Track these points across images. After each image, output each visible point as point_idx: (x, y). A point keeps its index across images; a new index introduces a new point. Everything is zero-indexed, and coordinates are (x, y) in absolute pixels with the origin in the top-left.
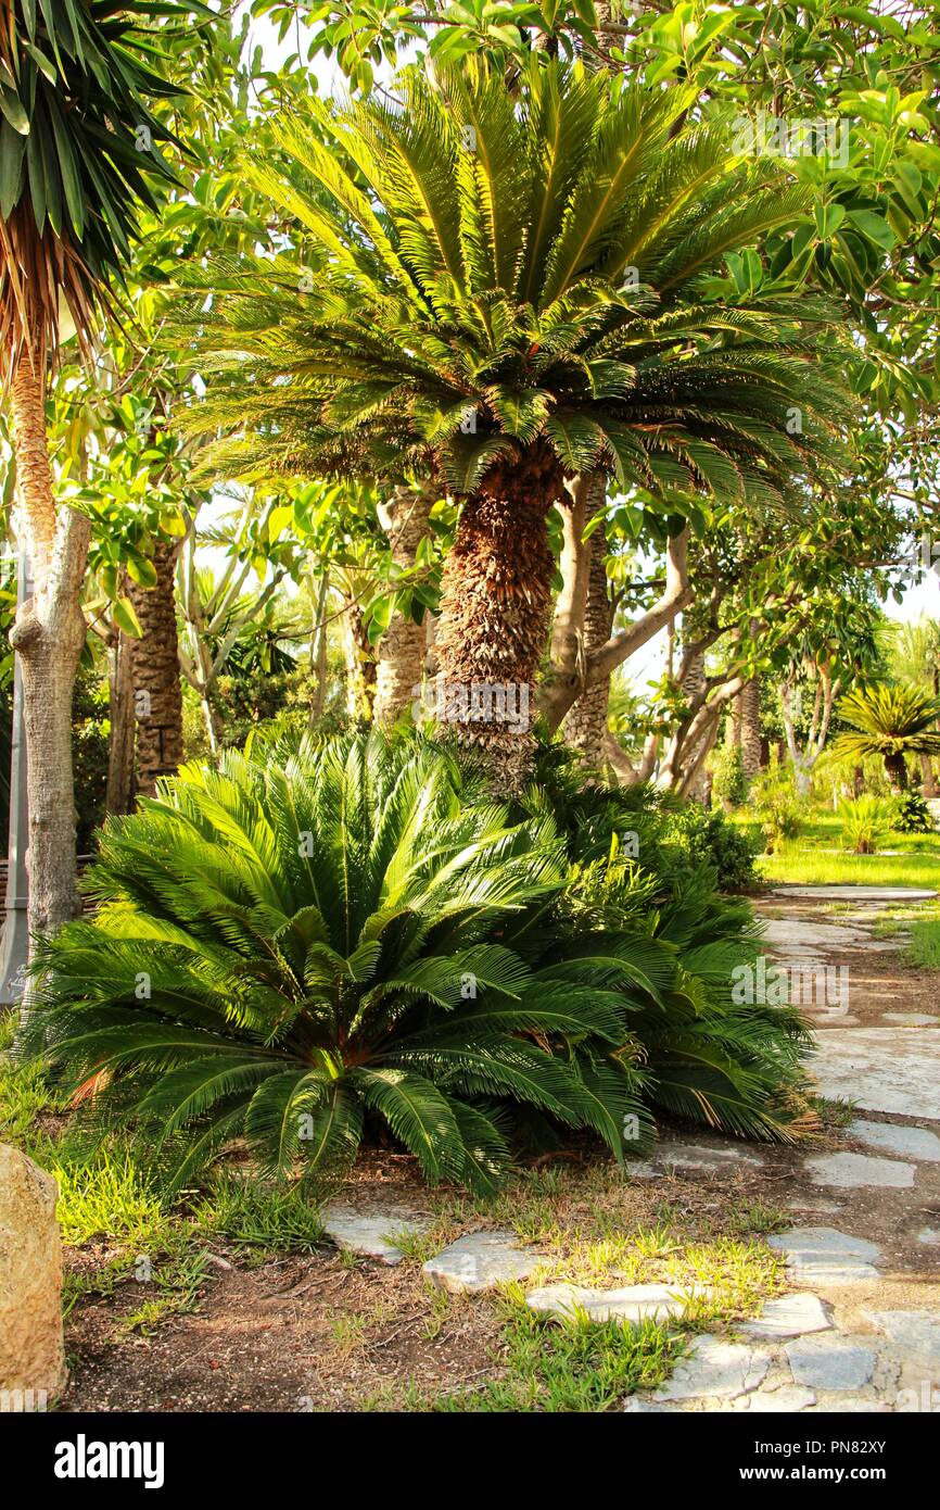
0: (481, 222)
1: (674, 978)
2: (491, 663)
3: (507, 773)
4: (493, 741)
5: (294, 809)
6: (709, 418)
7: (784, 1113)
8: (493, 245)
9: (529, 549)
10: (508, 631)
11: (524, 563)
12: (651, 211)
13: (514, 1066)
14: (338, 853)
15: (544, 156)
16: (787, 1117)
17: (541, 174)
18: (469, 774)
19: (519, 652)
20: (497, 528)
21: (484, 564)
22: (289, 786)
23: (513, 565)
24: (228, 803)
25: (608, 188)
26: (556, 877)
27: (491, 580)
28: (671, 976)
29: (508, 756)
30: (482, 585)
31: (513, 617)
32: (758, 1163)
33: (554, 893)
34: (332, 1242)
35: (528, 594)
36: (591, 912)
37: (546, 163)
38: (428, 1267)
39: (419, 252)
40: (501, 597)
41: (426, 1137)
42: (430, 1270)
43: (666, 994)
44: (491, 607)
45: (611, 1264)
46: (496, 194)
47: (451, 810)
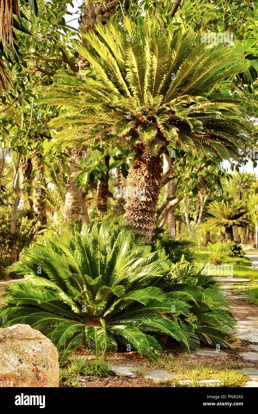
0: (151, 71)
1: (201, 298)
2: (145, 202)
3: (148, 236)
4: (144, 226)
5: (84, 246)
6: (218, 134)
7: (231, 341)
8: (154, 78)
9: (157, 168)
10: (150, 193)
11: (155, 172)
12: (201, 71)
13: (158, 323)
14: (97, 260)
15: (173, 54)
16: (231, 342)
17: (171, 59)
18: (137, 236)
19: (153, 199)
20: (148, 161)
21: (143, 172)
22: (82, 239)
23: (152, 173)
24: (66, 244)
25: (191, 65)
26: (168, 267)
27: (146, 177)
28: (200, 297)
29: (148, 230)
30: (143, 179)
31: (152, 189)
32: (227, 354)
33: (168, 272)
34: (114, 373)
35: (157, 181)
36: (178, 278)
37: (173, 56)
38: (147, 377)
39: (131, 78)
40: (148, 182)
41: (137, 343)
42: (148, 378)
43: (199, 303)
44: (145, 185)
45: (198, 375)
46: (158, 64)
47: (133, 247)
